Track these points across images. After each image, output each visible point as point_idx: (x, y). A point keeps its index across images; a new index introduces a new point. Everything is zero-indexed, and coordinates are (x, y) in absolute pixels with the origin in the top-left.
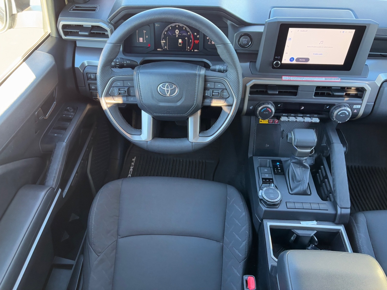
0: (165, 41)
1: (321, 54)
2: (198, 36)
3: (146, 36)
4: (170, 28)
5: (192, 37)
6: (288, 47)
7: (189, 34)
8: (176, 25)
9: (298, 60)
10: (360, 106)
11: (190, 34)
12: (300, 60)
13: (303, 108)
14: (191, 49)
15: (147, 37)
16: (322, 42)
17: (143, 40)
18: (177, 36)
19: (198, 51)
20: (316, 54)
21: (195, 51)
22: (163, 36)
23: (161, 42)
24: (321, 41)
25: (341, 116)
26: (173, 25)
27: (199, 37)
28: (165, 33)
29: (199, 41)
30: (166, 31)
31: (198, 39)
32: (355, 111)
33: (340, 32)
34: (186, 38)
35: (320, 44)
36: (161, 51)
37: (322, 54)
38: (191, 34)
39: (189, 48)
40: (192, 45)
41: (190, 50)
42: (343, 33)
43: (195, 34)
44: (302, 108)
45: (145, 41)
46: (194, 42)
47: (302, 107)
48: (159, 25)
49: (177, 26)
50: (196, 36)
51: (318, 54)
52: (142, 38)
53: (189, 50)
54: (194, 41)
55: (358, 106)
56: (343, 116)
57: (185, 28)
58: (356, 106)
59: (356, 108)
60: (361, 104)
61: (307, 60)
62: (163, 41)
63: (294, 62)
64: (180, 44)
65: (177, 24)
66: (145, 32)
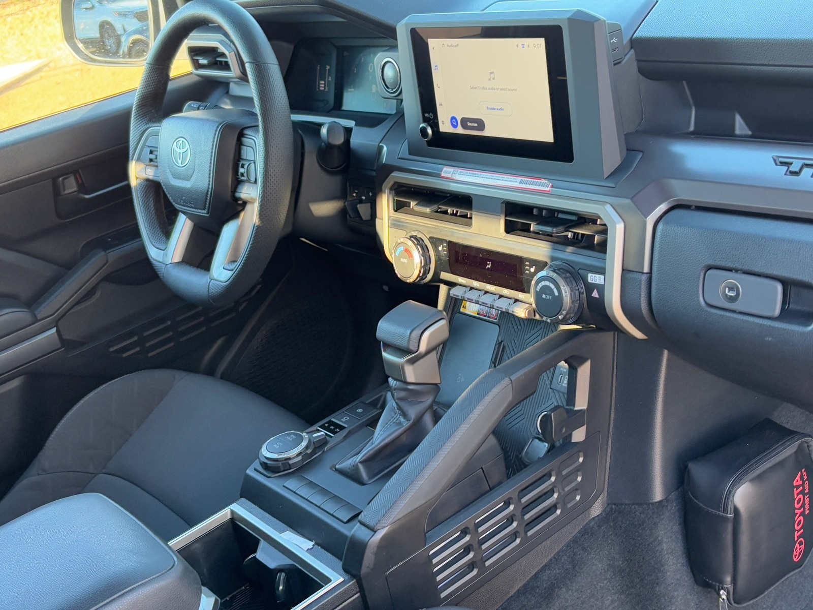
0: (353, 90)
1: (501, 109)
3: (328, 77)
4: (362, 60)
6: (439, 87)
9: (465, 122)
10: (602, 277)
12: (469, 124)
13: (490, 265)
15: (330, 79)
16: (492, 76)
17: (325, 87)
20: (492, 109)
24: (491, 73)
25: (544, 296)
28: (355, 72)
30: (356, 67)
32: (595, 294)
33: (518, 46)
35: (490, 79)
37: (503, 110)
42: (523, 47)
44: (488, 266)
45: (327, 89)
47: (488, 263)
51: (495, 109)
52: (323, 83)
55: (597, 276)
56: (548, 298)
58: (594, 275)
59: (593, 282)
60: (601, 271)
61: (481, 125)
62: (351, 88)
63: (460, 130)
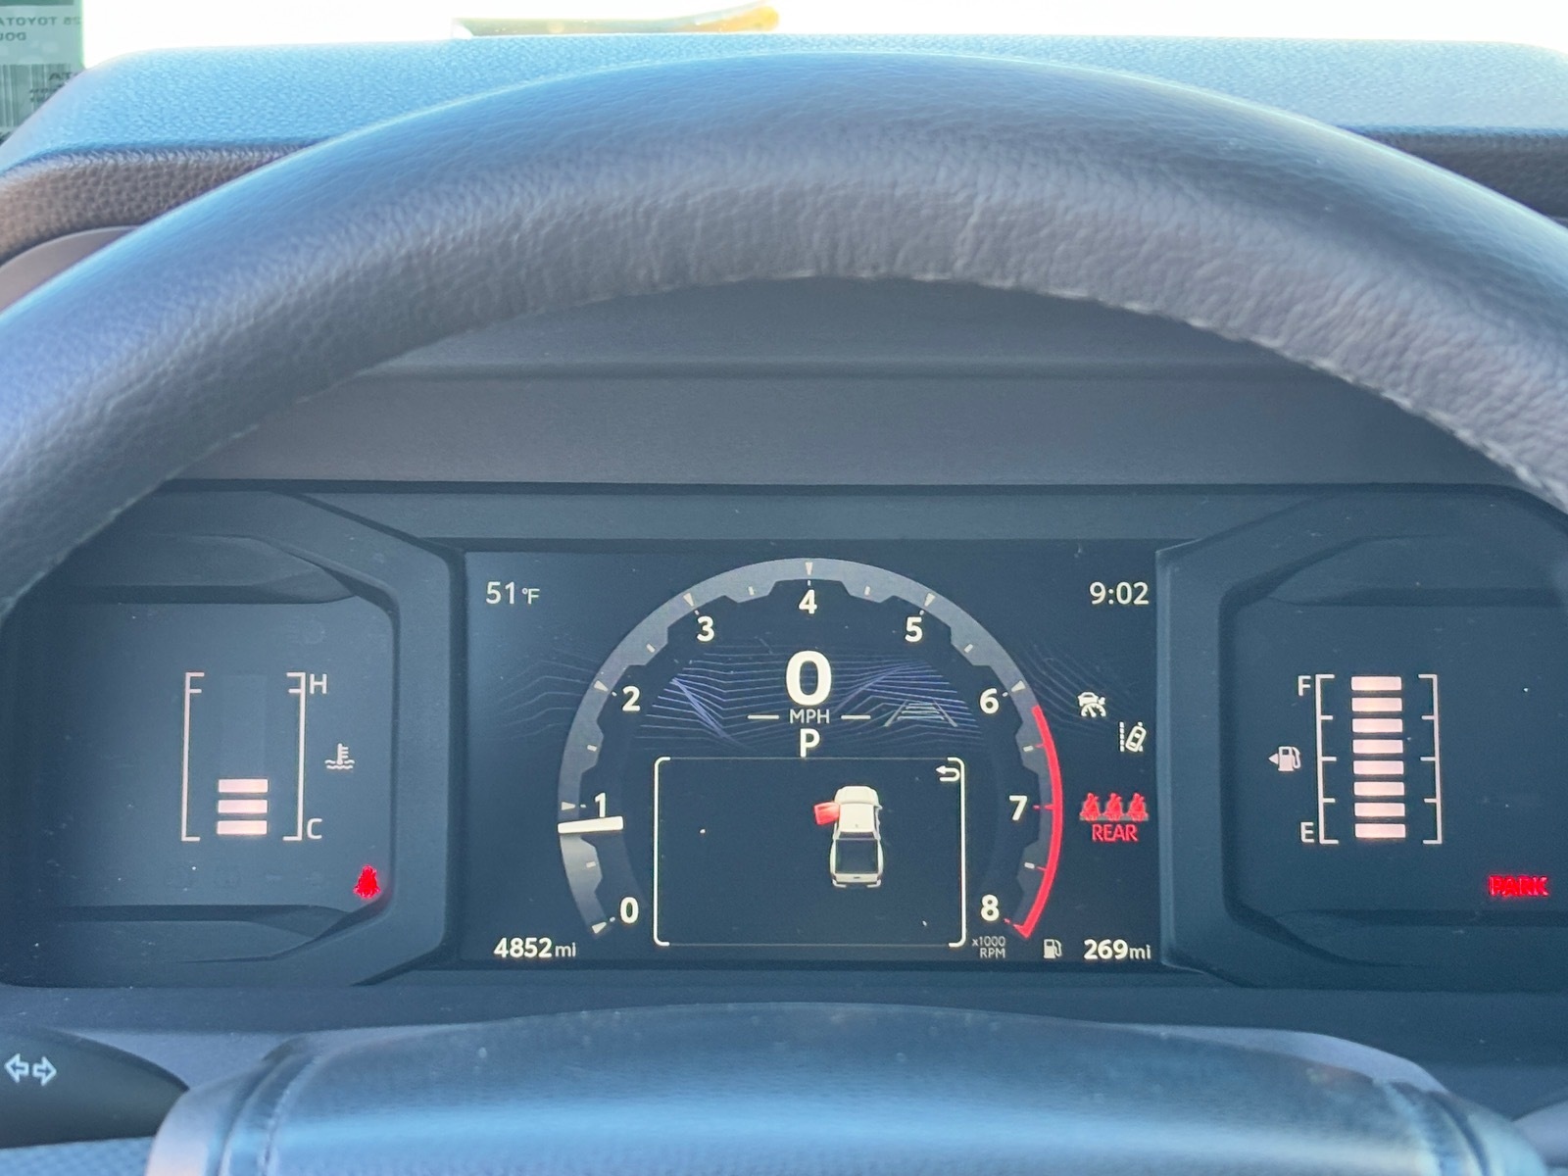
0: (616, 824)
2: (1133, 741)
3: (321, 750)
4: (699, 629)
5: (1035, 746)
7: (989, 702)
8: (799, 588)
11: (1007, 704)
14: (1025, 930)
15: (342, 760)
17: (281, 815)
18: (804, 746)
19: (1146, 953)
21: (1099, 950)
22: (586, 744)
23: (563, 828)
26: (750, 583)
27: (1150, 743)
28: (630, 707)
29: (1153, 809)
30: (632, 676)
31: (1136, 775)
34: (954, 773)
36: (556, 964)
38: (1030, 710)
39: (990, 908)
40: (1039, 866)
41: (1013, 941)
43: (1091, 703)
45: (305, 830)
46: (1076, 831)
48: (530, 594)
49: (809, 603)
50: (1104, 731)
52: (261, 785)
53: (994, 948)
54: (1072, 808)
57: (930, 623)
62: (592, 813)
64: (857, 851)
65: (810, 568)
66: (307, 685)
